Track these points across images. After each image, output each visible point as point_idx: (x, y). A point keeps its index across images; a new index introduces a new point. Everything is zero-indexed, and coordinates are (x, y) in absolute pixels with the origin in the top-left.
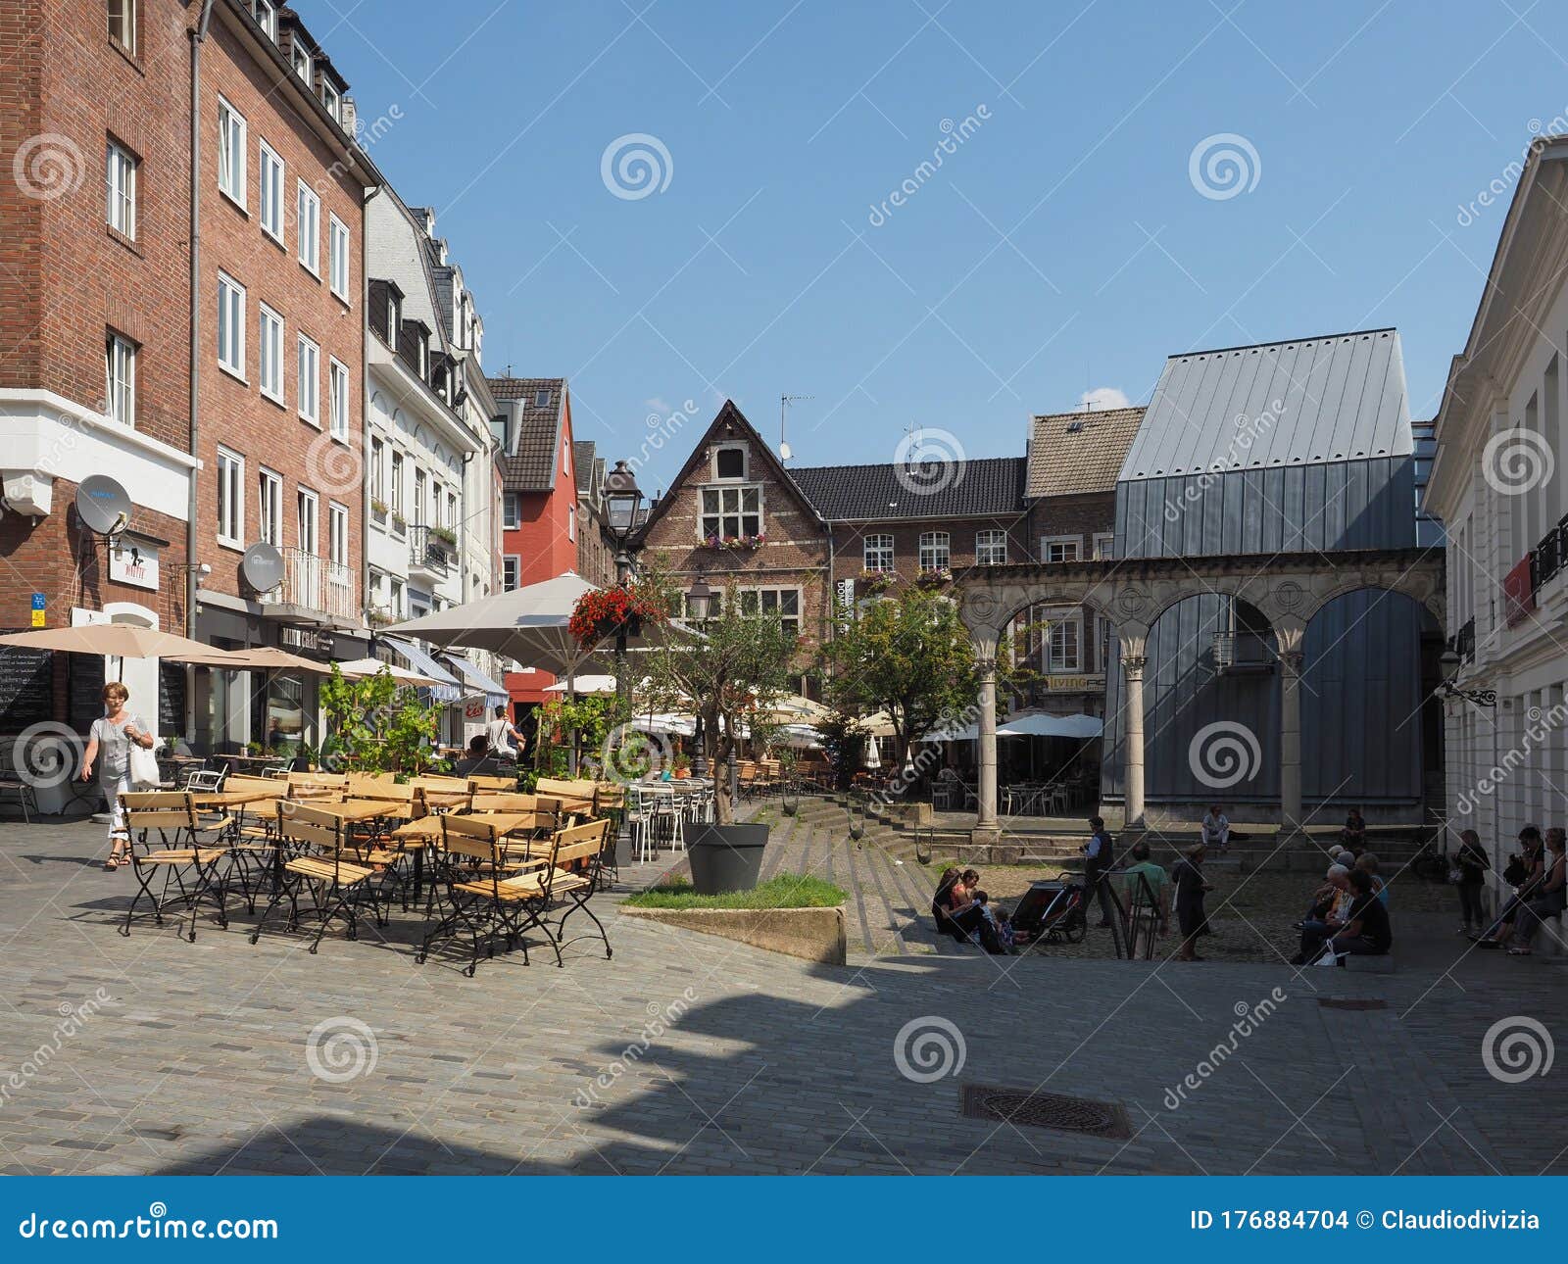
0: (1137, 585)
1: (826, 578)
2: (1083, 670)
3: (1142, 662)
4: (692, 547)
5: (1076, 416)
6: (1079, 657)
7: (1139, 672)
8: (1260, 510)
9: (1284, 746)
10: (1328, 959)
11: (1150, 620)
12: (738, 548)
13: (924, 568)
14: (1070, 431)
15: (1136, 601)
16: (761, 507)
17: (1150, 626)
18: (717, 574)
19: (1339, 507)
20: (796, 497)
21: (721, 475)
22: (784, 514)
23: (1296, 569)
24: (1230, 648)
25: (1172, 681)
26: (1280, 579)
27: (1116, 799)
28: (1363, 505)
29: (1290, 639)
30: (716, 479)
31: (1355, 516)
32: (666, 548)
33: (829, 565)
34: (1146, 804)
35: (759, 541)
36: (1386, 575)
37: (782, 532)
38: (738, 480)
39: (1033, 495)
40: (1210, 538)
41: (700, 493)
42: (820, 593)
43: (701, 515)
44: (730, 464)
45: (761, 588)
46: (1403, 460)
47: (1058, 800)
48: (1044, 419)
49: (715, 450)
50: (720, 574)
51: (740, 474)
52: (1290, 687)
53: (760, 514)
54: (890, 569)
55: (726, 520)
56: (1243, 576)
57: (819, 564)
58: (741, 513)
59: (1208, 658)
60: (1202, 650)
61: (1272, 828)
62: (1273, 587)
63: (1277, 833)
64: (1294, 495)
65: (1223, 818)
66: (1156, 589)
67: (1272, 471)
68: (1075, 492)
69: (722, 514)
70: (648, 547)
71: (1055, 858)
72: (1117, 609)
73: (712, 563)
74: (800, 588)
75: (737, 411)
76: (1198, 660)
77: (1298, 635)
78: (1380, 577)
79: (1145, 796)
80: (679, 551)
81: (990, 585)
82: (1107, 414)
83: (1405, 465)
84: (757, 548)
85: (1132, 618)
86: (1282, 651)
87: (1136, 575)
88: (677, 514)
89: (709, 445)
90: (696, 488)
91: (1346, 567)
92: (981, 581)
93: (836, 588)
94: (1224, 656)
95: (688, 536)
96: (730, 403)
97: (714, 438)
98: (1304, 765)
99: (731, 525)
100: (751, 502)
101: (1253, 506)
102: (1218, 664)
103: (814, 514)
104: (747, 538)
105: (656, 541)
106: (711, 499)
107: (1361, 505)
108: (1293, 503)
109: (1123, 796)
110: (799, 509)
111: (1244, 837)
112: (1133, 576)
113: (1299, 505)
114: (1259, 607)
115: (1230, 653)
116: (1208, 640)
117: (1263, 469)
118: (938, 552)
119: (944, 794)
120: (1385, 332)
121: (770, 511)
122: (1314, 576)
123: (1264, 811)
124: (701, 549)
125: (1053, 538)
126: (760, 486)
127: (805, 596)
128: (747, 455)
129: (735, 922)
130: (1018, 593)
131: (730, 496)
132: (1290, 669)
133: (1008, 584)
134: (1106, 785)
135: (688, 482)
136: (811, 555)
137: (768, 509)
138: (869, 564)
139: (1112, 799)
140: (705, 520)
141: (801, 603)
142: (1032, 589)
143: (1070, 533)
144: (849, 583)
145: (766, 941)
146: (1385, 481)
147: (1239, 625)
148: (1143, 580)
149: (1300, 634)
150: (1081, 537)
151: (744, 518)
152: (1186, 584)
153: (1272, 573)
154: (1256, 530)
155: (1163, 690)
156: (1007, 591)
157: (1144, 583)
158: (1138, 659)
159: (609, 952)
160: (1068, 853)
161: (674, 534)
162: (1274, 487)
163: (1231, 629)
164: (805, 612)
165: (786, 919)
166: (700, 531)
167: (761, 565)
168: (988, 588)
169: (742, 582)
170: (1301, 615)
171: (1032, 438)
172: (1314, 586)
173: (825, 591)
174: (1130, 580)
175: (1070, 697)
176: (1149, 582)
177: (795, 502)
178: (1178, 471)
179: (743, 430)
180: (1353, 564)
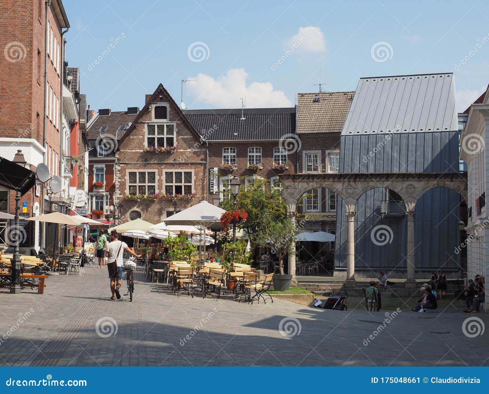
0: (352, 183)
1: (205, 168)
2: (321, 211)
3: (353, 214)
4: (142, 151)
5: (316, 95)
6: (319, 205)
7: (353, 218)
8: (399, 151)
9: (408, 247)
10: (421, 310)
11: (357, 198)
12: (164, 152)
13: (250, 163)
14: (314, 101)
15: (352, 190)
16: (175, 133)
17: (357, 200)
18: (154, 164)
19: (430, 151)
20: (192, 129)
21: (156, 117)
22: (186, 137)
23: (413, 180)
24: (387, 207)
25: (363, 220)
26: (407, 183)
27: (341, 269)
28: (439, 150)
29: (411, 206)
30: (154, 120)
31: (435, 155)
32: (129, 151)
33: (206, 161)
34: (355, 270)
35: (174, 149)
36: (446, 183)
37: (185, 145)
38: (165, 120)
39: (299, 132)
40: (379, 161)
41: (146, 126)
42: (202, 174)
43: (147, 136)
44: (161, 113)
45: (174, 171)
46: (454, 133)
47: (315, 269)
48: (302, 95)
49: (154, 106)
50: (155, 163)
51: (165, 117)
52: (411, 225)
53: (175, 136)
54: (234, 163)
55: (159, 139)
56: (393, 181)
57: (201, 160)
58: (165, 136)
59: (378, 210)
60: (376, 207)
61: (403, 280)
62: (405, 186)
63: (406, 282)
64: (412, 145)
65: (385, 276)
66: (360, 185)
67: (403, 135)
68: (318, 132)
69: (156, 136)
70: (121, 150)
71: (320, 292)
72: (344, 193)
73: (152, 158)
74: (193, 171)
75: (164, 89)
76: (374, 211)
77: (413, 205)
78: (444, 183)
79: (355, 267)
80: (137, 153)
81: (294, 182)
82: (331, 94)
83: (455, 134)
84: (173, 152)
85: (350, 197)
86: (407, 210)
87: (352, 180)
88: (135, 135)
89: (151, 104)
90: (144, 123)
91: (431, 179)
92: (290, 180)
93: (210, 171)
94: (384, 209)
95: (140, 145)
96: (161, 85)
97: (153, 100)
98: (416, 255)
99: (161, 141)
100: (170, 130)
101: (396, 148)
102: (382, 213)
103: (200, 137)
104: (168, 147)
105: (125, 147)
106: (151, 129)
107: (438, 150)
108: (412, 148)
109: (346, 267)
110: (193, 135)
111: (393, 283)
112: (351, 180)
113: (414, 149)
114: (399, 194)
115: (387, 209)
116: (377, 203)
117: (400, 134)
118: (257, 156)
119: (265, 266)
120: (449, 74)
121: (179, 135)
122: (419, 182)
123: (400, 273)
124: (147, 152)
125: (308, 152)
126: (174, 124)
127: (195, 175)
128: (168, 109)
129: (290, 297)
130: (305, 185)
131: (161, 128)
132: (410, 218)
133: (301, 182)
134: (336, 263)
135: (141, 120)
136: (198, 156)
137: (178, 134)
138: (225, 160)
139: (339, 268)
140: (148, 138)
141: (193, 178)
142: (311, 184)
143: (315, 149)
144: (216, 169)
145: (297, 301)
146: (447, 141)
147: (390, 199)
148: (355, 181)
149: (415, 205)
150: (320, 151)
151: (167, 138)
152: (371, 184)
153: (404, 181)
154: (397, 159)
155: (360, 224)
156: (301, 184)
157: (355, 183)
158: (352, 213)
159: (272, 301)
160: (325, 290)
161: (134, 144)
162: (404, 141)
163: (387, 200)
164: (195, 182)
165: (301, 296)
166: (146, 144)
167: (175, 160)
168: (293, 183)
169: (165, 168)
170: (415, 197)
171: (297, 104)
172: (420, 186)
173: (204, 173)
174: (349, 181)
175: (316, 223)
176: (357, 183)
177: (191, 132)
178: (366, 132)
179: (167, 97)
180: (434, 178)
